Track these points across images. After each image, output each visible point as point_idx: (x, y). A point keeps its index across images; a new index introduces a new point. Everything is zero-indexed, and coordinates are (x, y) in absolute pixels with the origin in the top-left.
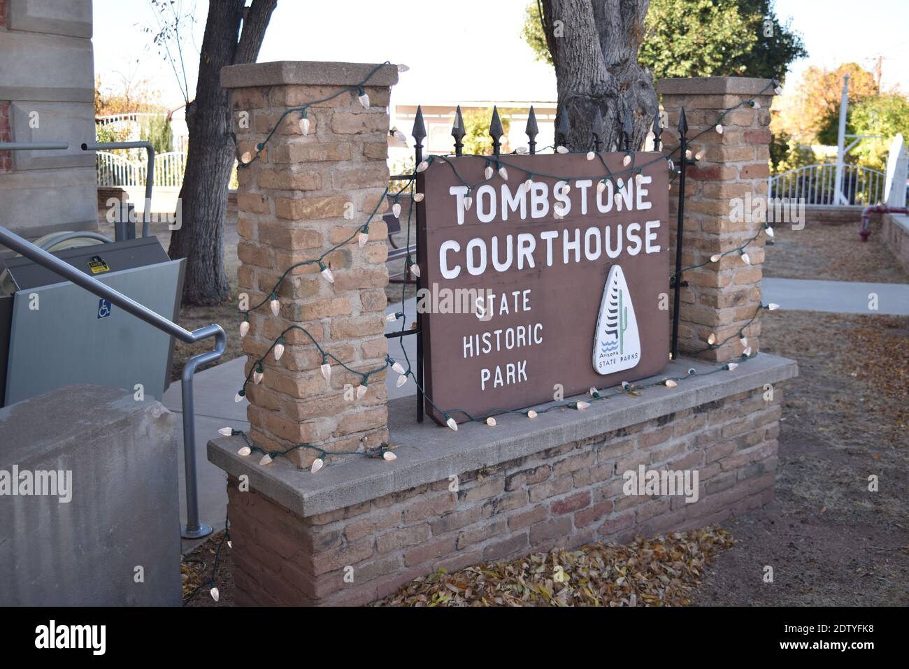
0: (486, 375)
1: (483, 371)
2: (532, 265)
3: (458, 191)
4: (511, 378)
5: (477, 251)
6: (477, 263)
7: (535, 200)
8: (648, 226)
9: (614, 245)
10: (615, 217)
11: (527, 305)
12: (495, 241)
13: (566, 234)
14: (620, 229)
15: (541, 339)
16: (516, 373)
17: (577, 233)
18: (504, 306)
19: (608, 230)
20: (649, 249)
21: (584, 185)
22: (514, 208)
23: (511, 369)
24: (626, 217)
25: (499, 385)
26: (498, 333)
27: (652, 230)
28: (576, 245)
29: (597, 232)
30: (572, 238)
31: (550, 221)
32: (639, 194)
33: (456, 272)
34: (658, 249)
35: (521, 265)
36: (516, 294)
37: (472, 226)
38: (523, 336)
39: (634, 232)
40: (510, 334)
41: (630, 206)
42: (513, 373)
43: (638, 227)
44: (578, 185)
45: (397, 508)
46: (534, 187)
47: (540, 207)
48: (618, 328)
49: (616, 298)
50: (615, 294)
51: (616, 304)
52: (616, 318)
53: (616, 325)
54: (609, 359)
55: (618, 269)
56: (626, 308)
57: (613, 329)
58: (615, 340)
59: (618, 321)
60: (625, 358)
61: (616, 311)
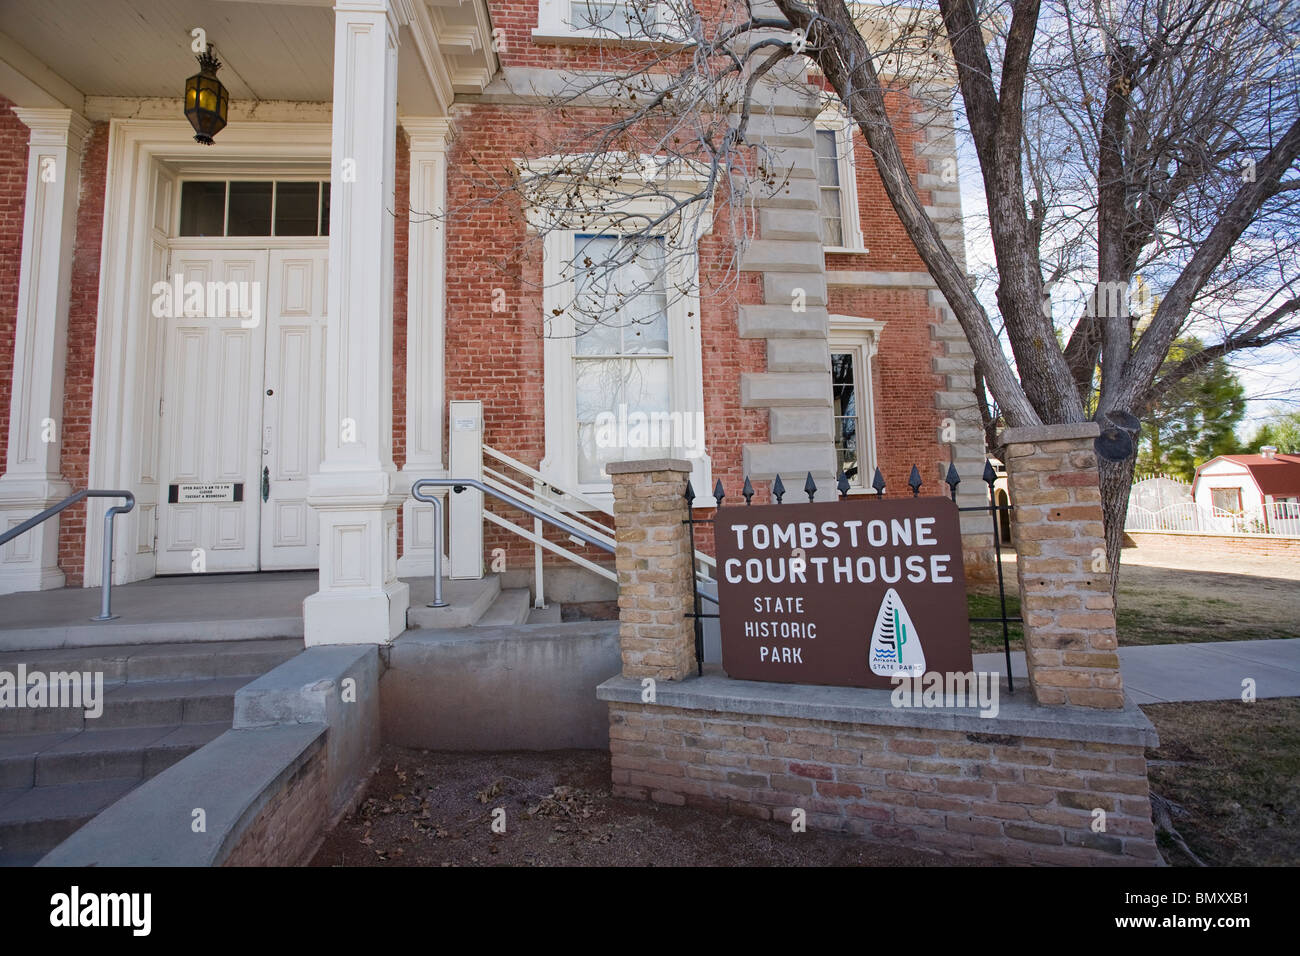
0: (764, 651)
1: (762, 648)
2: (804, 580)
3: (740, 529)
4: (787, 658)
5: (754, 567)
6: (755, 575)
7: (804, 535)
8: (934, 559)
9: (891, 573)
10: (889, 551)
11: (800, 608)
12: (769, 562)
13: (836, 561)
14: (897, 560)
15: (815, 636)
16: (792, 654)
17: (848, 560)
18: (779, 606)
19: (883, 560)
20: (936, 579)
21: (853, 525)
22: (785, 540)
23: (786, 652)
24: (904, 551)
25: (776, 660)
26: (774, 624)
27: (939, 563)
28: (848, 569)
29: (870, 561)
30: (842, 564)
31: (820, 550)
32: (920, 532)
33: (738, 579)
34: (949, 580)
35: (793, 580)
36: (789, 599)
37: (750, 551)
38: (797, 630)
39: (915, 563)
40: (785, 626)
41: (908, 542)
42: (789, 655)
43: (920, 560)
44: (846, 524)
45: (659, 717)
46: (803, 526)
47: (809, 540)
48: (895, 640)
49: (891, 615)
50: (889, 612)
51: (891, 620)
52: (892, 631)
53: (892, 637)
54: (885, 664)
55: (891, 591)
56: (904, 626)
57: (887, 640)
58: (892, 650)
59: (894, 634)
60: (906, 668)
61: (892, 626)
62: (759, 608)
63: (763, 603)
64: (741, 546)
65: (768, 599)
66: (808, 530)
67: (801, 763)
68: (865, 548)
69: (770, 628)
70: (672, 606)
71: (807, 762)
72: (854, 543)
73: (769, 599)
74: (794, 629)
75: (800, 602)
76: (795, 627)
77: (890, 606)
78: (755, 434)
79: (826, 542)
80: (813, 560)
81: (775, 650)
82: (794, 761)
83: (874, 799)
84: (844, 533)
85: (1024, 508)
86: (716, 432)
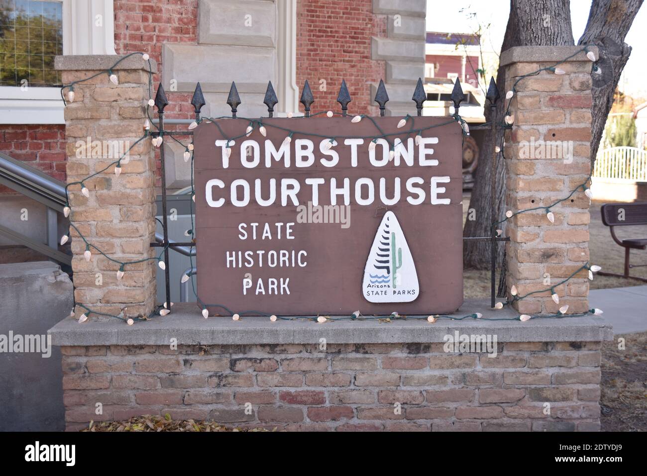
0: (248, 283)
1: (245, 280)
2: (296, 203)
3: (225, 145)
4: (273, 289)
5: (240, 189)
6: (240, 197)
7: (299, 153)
8: (434, 180)
9: (390, 194)
10: (391, 171)
11: (291, 234)
12: (258, 183)
13: (333, 182)
14: (397, 181)
15: (305, 263)
16: (279, 287)
17: (347, 181)
18: (267, 233)
19: (383, 181)
20: (435, 201)
21: (354, 144)
22: (277, 158)
23: (273, 283)
24: (404, 171)
25: (260, 293)
26: (260, 253)
27: (439, 185)
28: (345, 191)
29: (369, 182)
30: (340, 185)
31: (316, 170)
32: (423, 152)
33: (221, 202)
34: (447, 201)
35: (284, 203)
36: (279, 225)
37: (236, 170)
38: (286, 258)
39: (415, 185)
40: (272, 255)
41: (410, 162)
42: (275, 287)
43: (420, 181)
44: (347, 142)
45: (130, 359)
46: (299, 143)
47: (305, 158)
48: (390, 265)
49: (387, 238)
50: (386, 235)
51: (388, 244)
52: (388, 256)
53: (387, 262)
54: (379, 290)
55: (390, 214)
56: (400, 249)
57: (384, 265)
58: (386, 274)
59: (390, 258)
60: (399, 293)
61: (388, 250)
62: (243, 235)
63: (249, 230)
64: (226, 164)
65: (254, 225)
66: (304, 147)
67: (292, 390)
68: (365, 169)
69: (255, 257)
70: (141, 232)
71: (299, 389)
72: (354, 163)
73: (257, 224)
74: (284, 257)
75: (291, 227)
76: (284, 255)
77: (387, 229)
78: (179, 30)
79: (324, 162)
80: (308, 181)
81: (260, 281)
82: (284, 389)
83: (365, 418)
84: (344, 152)
85: (524, 127)
86: (128, 23)
